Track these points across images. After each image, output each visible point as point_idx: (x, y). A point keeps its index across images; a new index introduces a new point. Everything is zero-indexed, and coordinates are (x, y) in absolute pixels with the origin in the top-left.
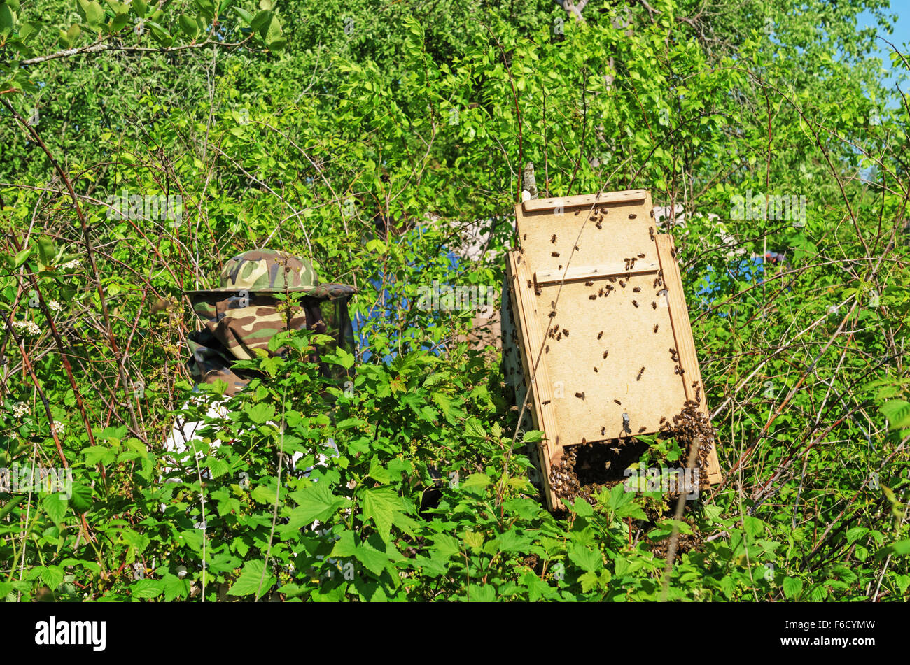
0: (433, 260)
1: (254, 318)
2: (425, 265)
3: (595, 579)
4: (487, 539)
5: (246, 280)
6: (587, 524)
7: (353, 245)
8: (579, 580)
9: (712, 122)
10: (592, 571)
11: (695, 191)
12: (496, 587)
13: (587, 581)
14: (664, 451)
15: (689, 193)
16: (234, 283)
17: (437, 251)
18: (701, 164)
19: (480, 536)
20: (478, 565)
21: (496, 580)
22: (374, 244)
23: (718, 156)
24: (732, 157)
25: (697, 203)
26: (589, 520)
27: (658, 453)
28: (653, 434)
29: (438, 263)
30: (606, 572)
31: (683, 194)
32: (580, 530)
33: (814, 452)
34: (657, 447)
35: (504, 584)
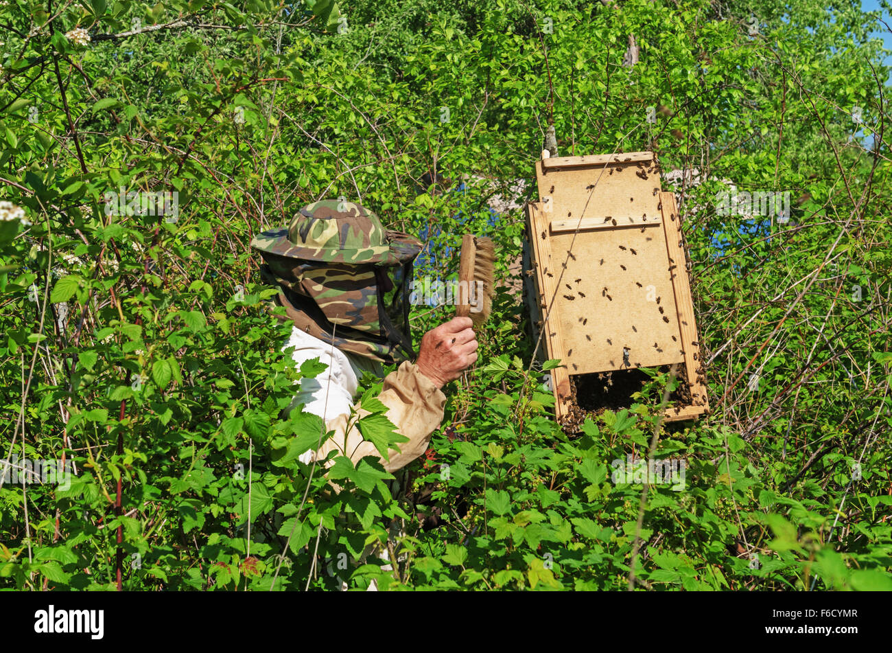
0: (476, 215)
1: (324, 278)
2: (469, 218)
3: (598, 490)
4: (506, 452)
5: (318, 240)
6: (593, 443)
7: (404, 200)
8: (585, 491)
9: (730, 96)
10: (596, 484)
11: (711, 156)
12: (511, 494)
13: (592, 492)
14: (664, 383)
15: (705, 157)
16: (304, 241)
17: (480, 206)
18: (719, 133)
19: (501, 449)
20: (497, 473)
21: (511, 488)
22: (422, 199)
23: (733, 126)
24: (746, 127)
25: (712, 166)
26: (595, 439)
27: (658, 384)
28: (655, 367)
29: (479, 218)
30: (607, 485)
31: (700, 158)
32: (587, 449)
33: (805, 391)
34: (657, 379)
35: (517, 491)
